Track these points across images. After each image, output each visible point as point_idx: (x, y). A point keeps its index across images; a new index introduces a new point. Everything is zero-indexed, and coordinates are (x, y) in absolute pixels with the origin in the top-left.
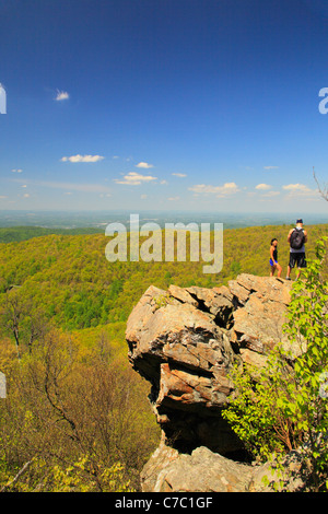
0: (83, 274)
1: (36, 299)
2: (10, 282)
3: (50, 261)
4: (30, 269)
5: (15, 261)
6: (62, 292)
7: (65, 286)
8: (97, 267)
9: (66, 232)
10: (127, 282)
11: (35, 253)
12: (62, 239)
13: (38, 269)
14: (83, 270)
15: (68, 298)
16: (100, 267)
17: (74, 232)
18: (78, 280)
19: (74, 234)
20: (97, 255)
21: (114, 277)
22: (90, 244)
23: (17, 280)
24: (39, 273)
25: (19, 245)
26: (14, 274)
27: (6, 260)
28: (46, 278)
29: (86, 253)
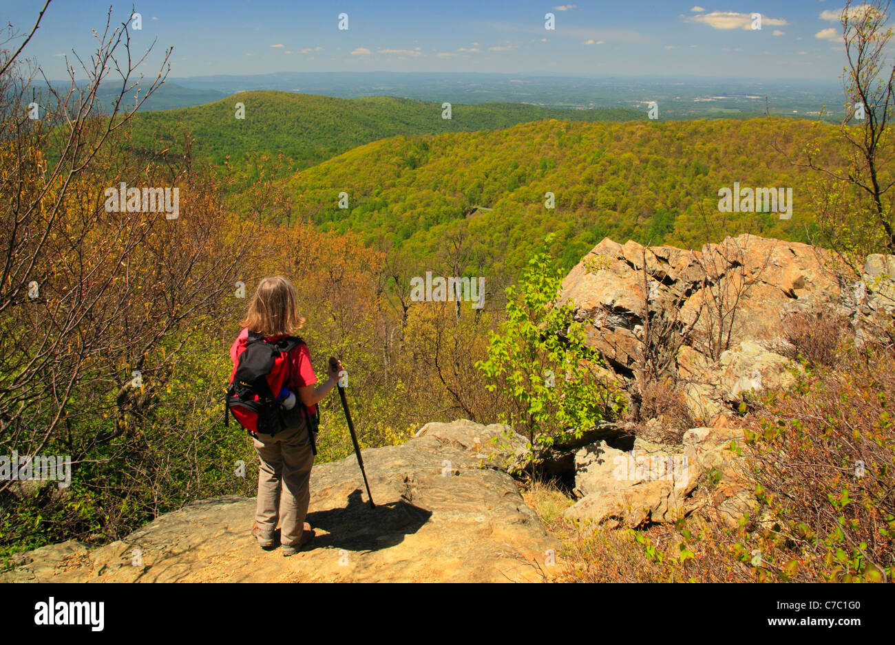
0: (602, 195)
1: (515, 232)
2: (472, 201)
3: (545, 167)
4: (508, 180)
5: (482, 165)
6: (562, 224)
7: (567, 215)
8: (627, 183)
9: (577, 116)
10: (683, 217)
11: (519, 152)
12: (568, 128)
13: (521, 180)
14: (602, 188)
15: (570, 235)
16: (634, 183)
17: (591, 116)
18: (591, 205)
19: (590, 120)
20: (630, 161)
21: (659, 205)
22: (618, 139)
23: (485, 197)
24: (523, 188)
25: (491, 136)
26: (480, 186)
27: (468, 161)
28: (534, 197)
29: (609, 155)
